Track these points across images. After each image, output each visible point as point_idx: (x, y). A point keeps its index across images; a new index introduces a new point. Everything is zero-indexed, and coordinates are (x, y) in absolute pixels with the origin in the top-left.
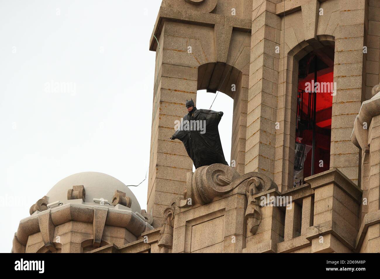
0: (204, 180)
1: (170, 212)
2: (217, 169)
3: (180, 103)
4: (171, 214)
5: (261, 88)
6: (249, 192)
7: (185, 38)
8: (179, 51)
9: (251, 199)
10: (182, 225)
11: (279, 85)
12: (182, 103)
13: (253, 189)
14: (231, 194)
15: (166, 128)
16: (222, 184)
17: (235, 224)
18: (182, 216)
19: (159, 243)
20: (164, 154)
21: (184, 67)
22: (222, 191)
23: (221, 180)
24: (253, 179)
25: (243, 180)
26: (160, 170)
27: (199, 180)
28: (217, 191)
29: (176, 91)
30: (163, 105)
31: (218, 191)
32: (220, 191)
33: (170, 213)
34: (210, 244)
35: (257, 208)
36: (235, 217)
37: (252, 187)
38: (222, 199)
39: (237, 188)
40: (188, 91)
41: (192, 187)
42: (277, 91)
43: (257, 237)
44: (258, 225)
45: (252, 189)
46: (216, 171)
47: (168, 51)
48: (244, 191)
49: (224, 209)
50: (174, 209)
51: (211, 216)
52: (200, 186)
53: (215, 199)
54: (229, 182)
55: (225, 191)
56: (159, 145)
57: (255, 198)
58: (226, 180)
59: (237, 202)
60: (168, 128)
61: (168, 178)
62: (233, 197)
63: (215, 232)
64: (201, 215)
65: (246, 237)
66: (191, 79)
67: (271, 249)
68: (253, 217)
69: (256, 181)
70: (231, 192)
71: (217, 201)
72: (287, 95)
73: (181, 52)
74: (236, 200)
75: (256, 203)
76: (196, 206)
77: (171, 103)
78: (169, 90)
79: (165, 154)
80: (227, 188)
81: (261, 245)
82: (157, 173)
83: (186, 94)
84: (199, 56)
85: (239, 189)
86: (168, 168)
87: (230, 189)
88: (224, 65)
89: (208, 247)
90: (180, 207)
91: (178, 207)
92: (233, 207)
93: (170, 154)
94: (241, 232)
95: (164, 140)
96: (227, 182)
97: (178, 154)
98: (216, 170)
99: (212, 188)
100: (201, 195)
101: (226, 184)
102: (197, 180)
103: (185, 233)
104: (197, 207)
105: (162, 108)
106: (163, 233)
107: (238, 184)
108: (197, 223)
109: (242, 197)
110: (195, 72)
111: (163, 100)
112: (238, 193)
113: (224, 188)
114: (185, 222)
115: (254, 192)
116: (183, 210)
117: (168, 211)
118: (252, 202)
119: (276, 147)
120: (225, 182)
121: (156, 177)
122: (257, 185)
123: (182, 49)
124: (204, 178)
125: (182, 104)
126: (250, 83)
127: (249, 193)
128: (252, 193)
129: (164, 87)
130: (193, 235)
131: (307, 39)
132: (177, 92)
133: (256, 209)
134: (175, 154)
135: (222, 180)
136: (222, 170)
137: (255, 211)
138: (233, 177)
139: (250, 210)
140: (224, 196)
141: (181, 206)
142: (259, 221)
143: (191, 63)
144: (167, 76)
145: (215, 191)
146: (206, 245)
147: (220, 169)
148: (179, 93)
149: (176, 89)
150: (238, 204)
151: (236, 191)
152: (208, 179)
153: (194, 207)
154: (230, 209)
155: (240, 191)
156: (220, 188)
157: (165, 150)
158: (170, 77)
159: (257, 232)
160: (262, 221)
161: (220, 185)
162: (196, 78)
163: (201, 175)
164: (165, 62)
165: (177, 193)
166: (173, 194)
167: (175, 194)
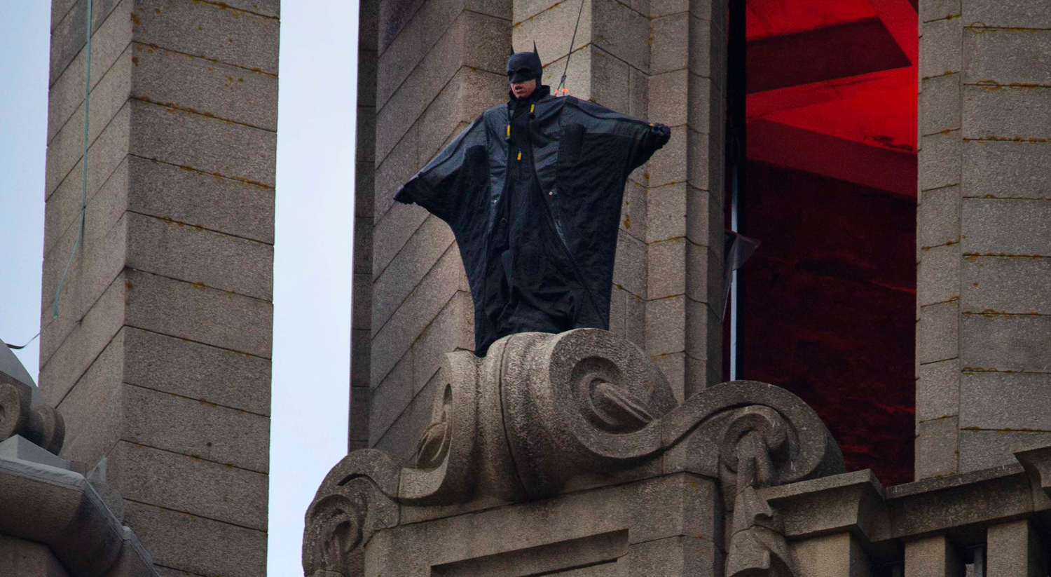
0: (542, 398)
1: (341, 512)
2: (591, 354)
4: (347, 525)
6: (734, 472)
9: (748, 504)
13: (760, 461)
14: (652, 470)
15: (159, 104)
16: (609, 420)
18: (410, 539)
20: (153, 220)
22: (618, 456)
23: (608, 405)
24: (753, 416)
25: (707, 412)
26: (140, 292)
27: (515, 393)
28: (593, 449)
30: (149, 1)
31: (601, 452)
32: (609, 455)
33: (341, 519)
35: (778, 547)
37: (749, 449)
38: (608, 487)
39: (682, 448)
41: (477, 423)
45: (754, 460)
46: (584, 360)
48: (711, 464)
49: (624, 533)
50: (361, 503)
52: (519, 420)
54: (645, 416)
55: (631, 455)
56: (135, 180)
57: (772, 503)
58: (635, 406)
59: (687, 510)
60: (168, 105)
61: (172, 331)
62: (664, 487)
64: (510, 548)
69: (768, 425)
70: (655, 463)
71: (583, 491)
74: (680, 501)
75: (775, 525)
76: (483, 503)
79: (160, 223)
80: (638, 444)
82: (127, 304)
85: (690, 451)
86: (177, 286)
87: (648, 450)
90: (400, 502)
91: (391, 498)
92: (664, 530)
93: (181, 224)
95: (154, 160)
96: (636, 415)
97: (212, 226)
98: (585, 355)
99: (574, 438)
100: (517, 459)
101: (627, 422)
102: (507, 394)
104: (485, 510)
105: (140, 15)
107: (683, 431)
109: (705, 489)
112: (687, 472)
113: (622, 439)
114: (429, 569)
115: (764, 472)
116: (413, 514)
117: (330, 509)
118: (761, 517)
119: (648, 241)
120: (628, 413)
121: (126, 320)
122: (773, 441)
124: (543, 386)
127: (740, 479)
128: (755, 477)
133: (776, 551)
134: (199, 227)
135: (615, 406)
136: (609, 357)
137: (773, 557)
138: (654, 392)
141: (408, 496)
145: (587, 450)
147: (600, 355)
150: (688, 520)
151: (678, 458)
152: (558, 394)
153: (470, 506)
154: (652, 535)
155: (695, 462)
156: (607, 438)
157: (158, 205)
161: (601, 425)
163: (525, 373)
165: (211, 398)
166: (195, 404)
167: (202, 401)
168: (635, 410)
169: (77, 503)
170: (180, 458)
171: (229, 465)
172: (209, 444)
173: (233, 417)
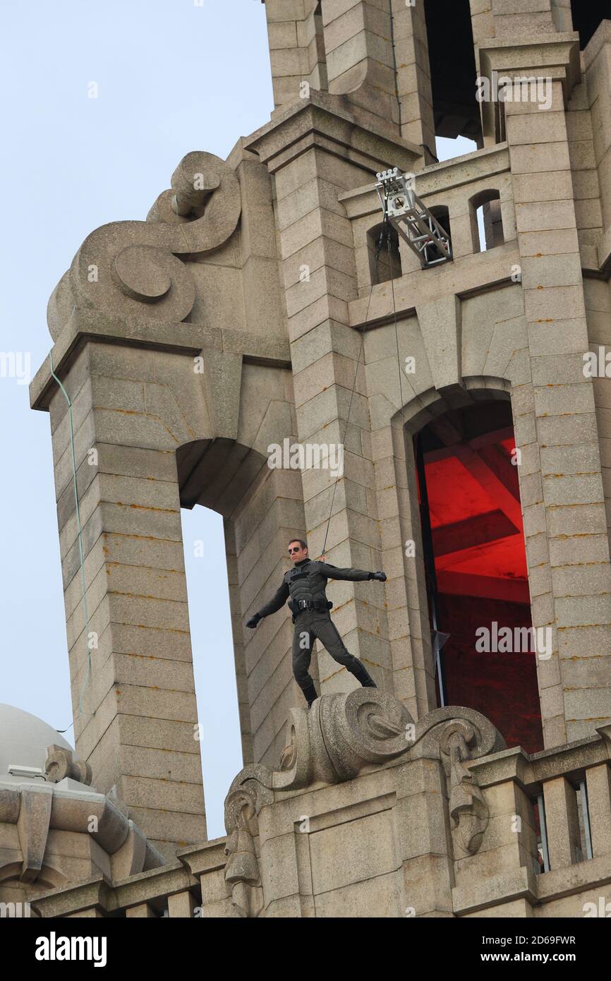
0: (342, 727)
1: (243, 799)
2: (366, 701)
3: (146, 535)
4: (247, 805)
5: (344, 499)
6: (449, 755)
7: (138, 381)
8: (128, 412)
9: (458, 772)
10: (285, 830)
11: (378, 494)
12: (151, 535)
13: (462, 748)
14: (404, 758)
15: (123, 594)
16: (382, 735)
17: (427, 830)
18: (281, 809)
19: (230, 874)
20: (127, 656)
21: (143, 451)
22: (387, 753)
23: (378, 726)
24: (456, 724)
25: (431, 725)
26: (124, 695)
27: (328, 726)
28: (373, 751)
29: (134, 506)
30: (112, 539)
31: (377, 752)
32: (382, 753)
33: (243, 802)
34: (363, 876)
35: (476, 792)
36: (424, 815)
37: (455, 743)
38: (383, 770)
39: (420, 746)
40: (162, 507)
41: (310, 744)
42: (376, 506)
43: (481, 859)
44: (483, 832)
45: (458, 748)
46: (363, 705)
47: (105, 413)
48: (436, 752)
49: (393, 794)
50: (253, 793)
51: (360, 811)
52: (332, 740)
53: (365, 771)
54: (398, 730)
55: (393, 752)
56: (115, 636)
57: (470, 769)
58: (392, 725)
59: (425, 778)
60: (128, 594)
61: (144, 714)
62: (412, 767)
63: (374, 849)
64: (334, 808)
65: (453, 860)
66: (165, 479)
67: (527, 889)
68: (469, 813)
69: (464, 729)
70: (406, 755)
71: (369, 774)
72: (401, 517)
73: (133, 415)
74: (422, 773)
75: (473, 781)
76: (317, 786)
77: (128, 535)
78: (120, 504)
79: (131, 657)
80: (395, 746)
81: (499, 879)
82: (118, 702)
83: (157, 514)
84: (174, 423)
85: (424, 747)
86: (143, 690)
87: (401, 748)
88: (232, 444)
89: (360, 884)
90: (273, 790)
91: (268, 788)
92: (414, 790)
93: (142, 656)
94: (443, 849)
95: (124, 624)
96: (394, 730)
97: (159, 656)
98: (363, 702)
99: (362, 746)
100: (333, 760)
102: (324, 727)
103: (296, 850)
104: (319, 789)
105: (108, 547)
106: (235, 851)
107: (419, 736)
108: (322, 828)
109: (434, 765)
110: (171, 462)
111: (109, 529)
112: (423, 758)
113: (387, 744)
114: (292, 824)
115: (464, 754)
116: (282, 796)
117: (237, 798)
118: (465, 777)
119: (390, 640)
120: (389, 729)
121: (118, 711)
122: (468, 737)
123: (135, 408)
124: (343, 721)
125: (152, 538)
126: (306, 489)
127: (452, 758)
128: (460, 756)
129: (106, 498)
130: (313, 855)
131: (440, 384)
132: (137, 509)
133: (475, 795)
134: (152, 657)
135: (382, 727)
136: (376, 702)
137: (474, 798)
138: (402, 718)
139: (460, 797)
140: (389, 764)
141: (277, 787)
142: (483, 823)
143: (158, 440)
144: (110, 471)
145: (370, 752)
146: (354, 878)
147: (371, 701)
148: (142, 511)
149: (134, 503)
150: (427, 783)
151: (418, 751)
152: (351, 724)
153: (311, 788)
154: (409, 793)
155: (427, 752)
156: (380, 744)
157: (129, 647)
158: (117, 475)
159: (481, 849)
160: (492, 822)
161: (377, 738)
162: (173, 476)
163: (332, 714)
164: (102, 438)
165: (168, 747)
166: (160, 752)
167: (164, 749)
168: (393, 728)
169: (103, 810)
170: (156, 781)
171: (181, 782)
172: (170, 772)
173: (181, 756)
